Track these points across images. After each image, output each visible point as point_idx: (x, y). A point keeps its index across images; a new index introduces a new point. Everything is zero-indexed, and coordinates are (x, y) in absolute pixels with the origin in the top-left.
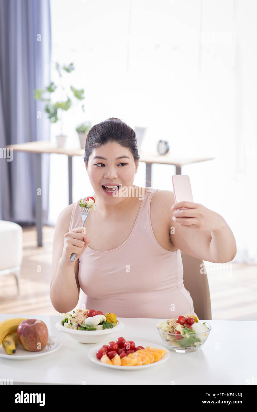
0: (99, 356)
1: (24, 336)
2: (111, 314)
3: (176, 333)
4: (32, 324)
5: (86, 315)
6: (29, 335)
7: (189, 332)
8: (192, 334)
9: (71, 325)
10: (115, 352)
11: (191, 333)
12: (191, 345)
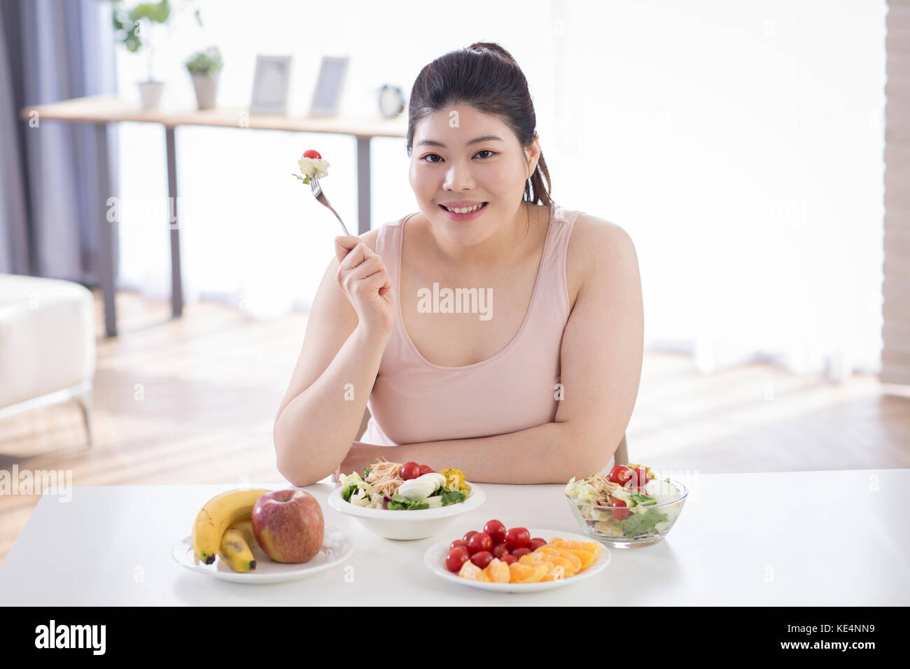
0: (454, 566)
1: (273, 528)
2: (453, 470)
3: (614, 505)
4: (286, 501)
5: (398, 476)
6: (284, 527)
7: (642, 501)
8: (649, 505)
9: (367, 499)
10: (487, 553)
11: (648, 502)
12: (649, 530)
